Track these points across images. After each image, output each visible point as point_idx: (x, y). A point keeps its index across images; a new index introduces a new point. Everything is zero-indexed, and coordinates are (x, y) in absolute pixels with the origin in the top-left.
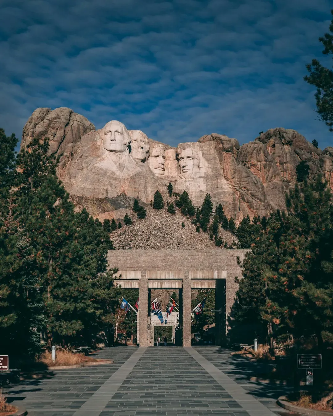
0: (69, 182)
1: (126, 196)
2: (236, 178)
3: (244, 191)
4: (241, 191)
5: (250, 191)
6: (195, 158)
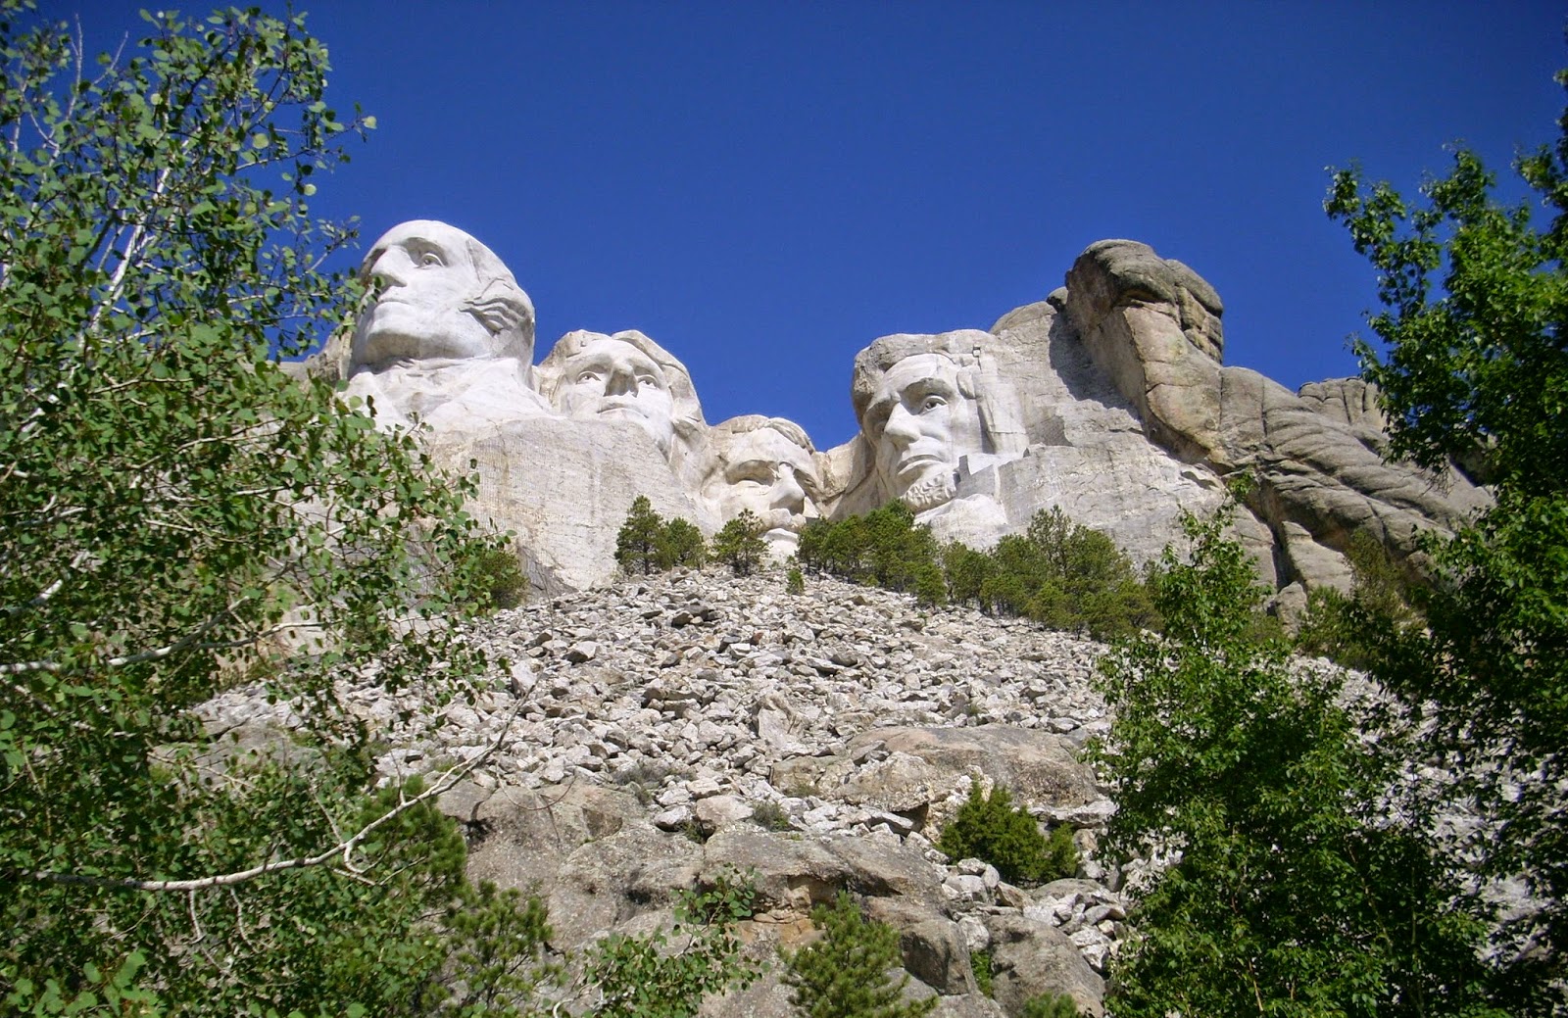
2: (1228, 420)
3: (1303, 473)
4: (1279, 478)
5: (1342, 467)
6: (957, 393)
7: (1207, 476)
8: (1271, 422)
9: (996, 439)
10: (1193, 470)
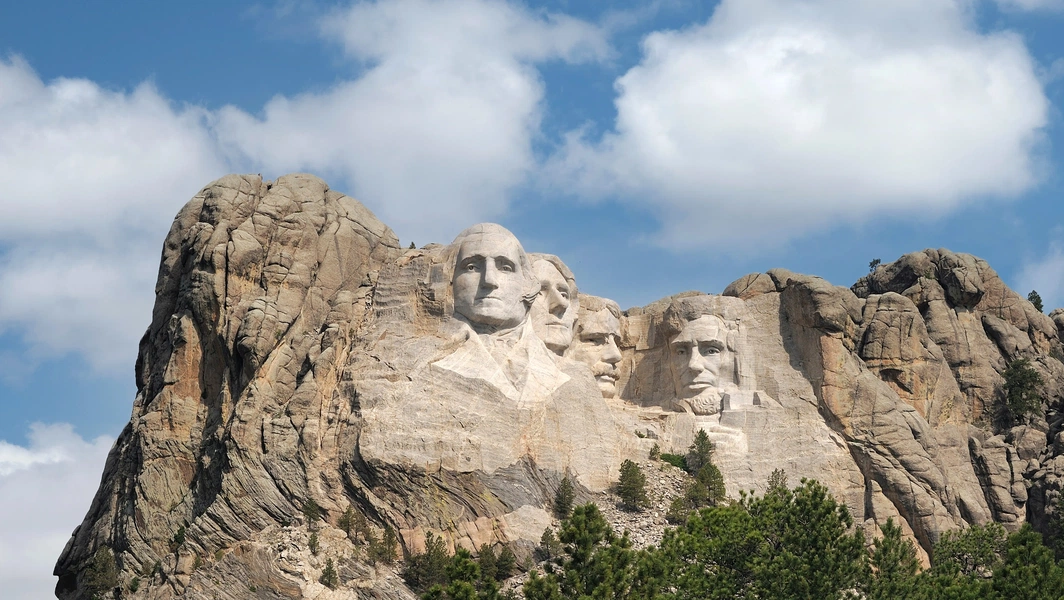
0: (353, 418)
1: (533, 465)
2: (856, 412)
3: (884, 455)
4: (875, 455)
5: (902, 455)
6: (726, 348)
7: (841, 440)
8: (877, 421)
9: (741, 379)
10: (835, 436)
